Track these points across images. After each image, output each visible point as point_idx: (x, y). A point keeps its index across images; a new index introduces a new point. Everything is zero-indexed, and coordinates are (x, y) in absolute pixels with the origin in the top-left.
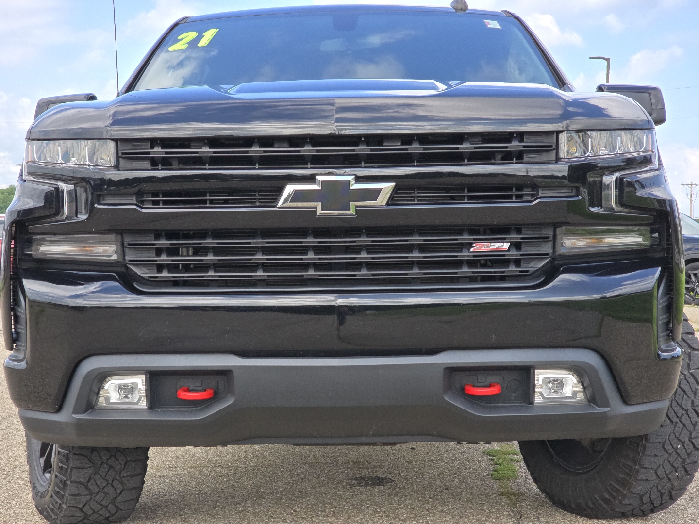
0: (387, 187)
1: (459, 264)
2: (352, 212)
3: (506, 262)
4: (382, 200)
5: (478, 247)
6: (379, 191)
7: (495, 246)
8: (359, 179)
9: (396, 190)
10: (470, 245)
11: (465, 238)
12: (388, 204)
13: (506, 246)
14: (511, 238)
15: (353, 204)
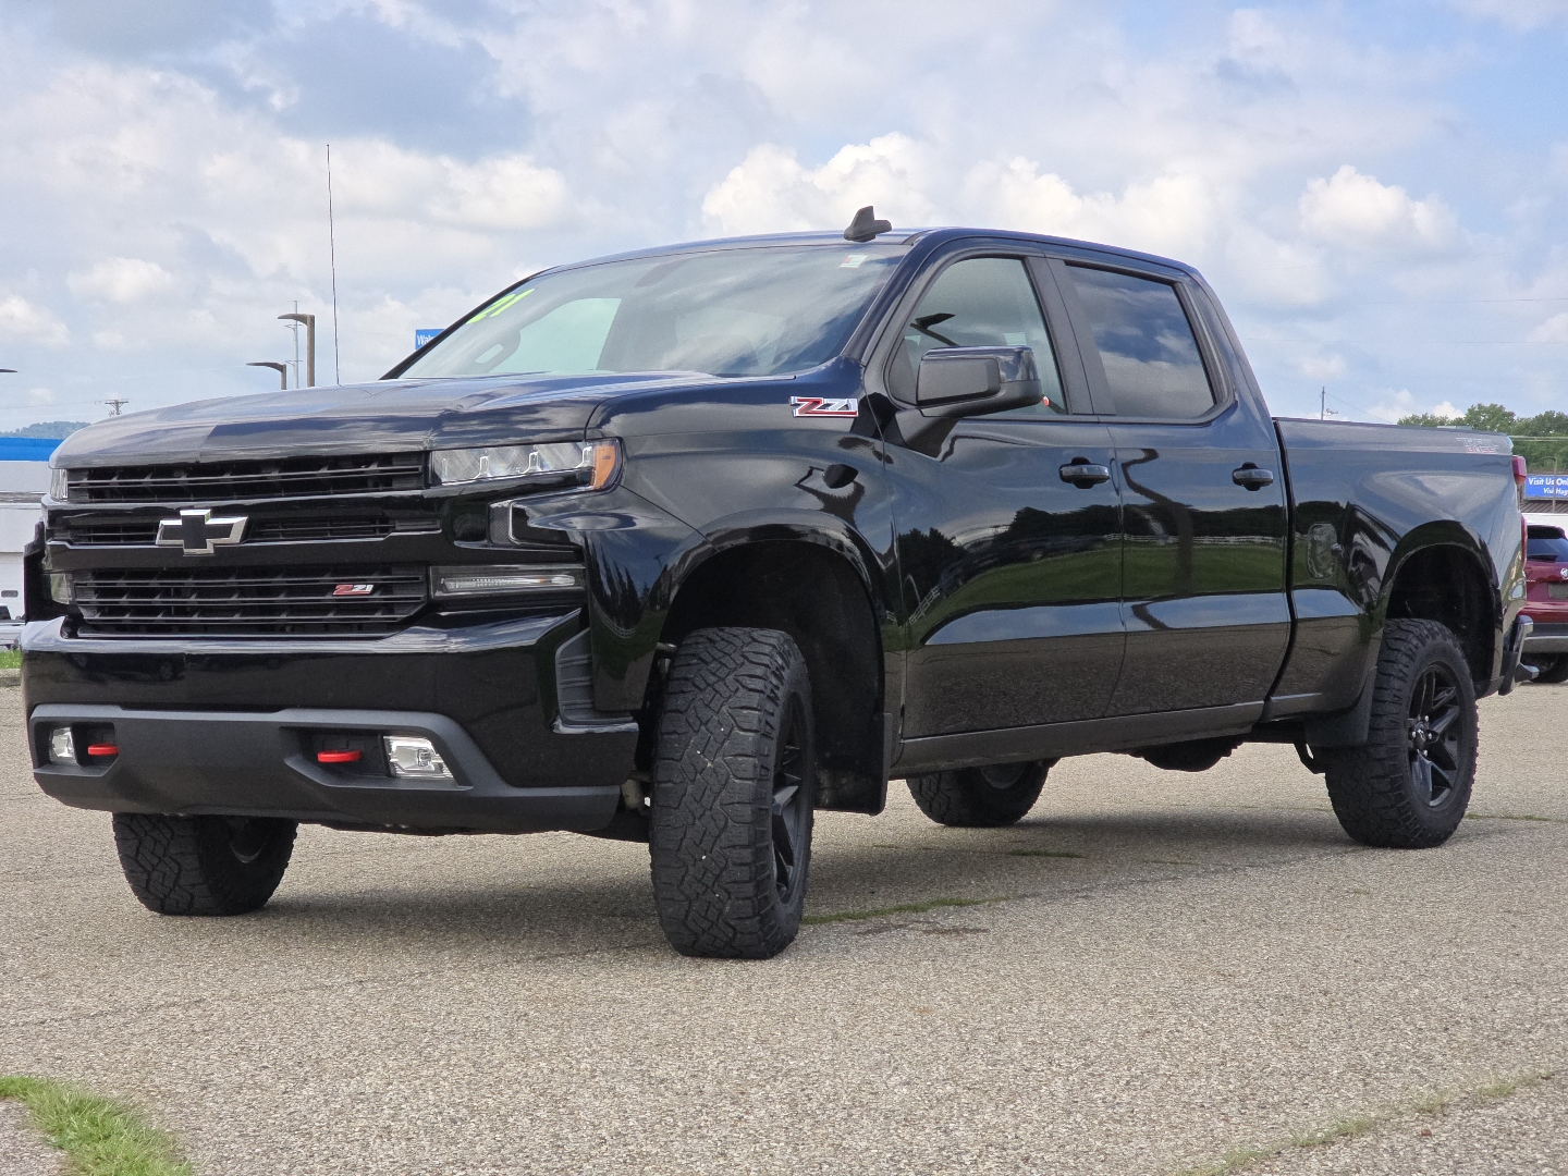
0: (239, 522)
1: (325, 609)
2: (210, 550)
3: (373, 608)
4: (235, 537)
5: (342, 590)
6: (230, 526)
7: (358, 588)
8: (217, 512)
9: (248, 526)
10: (333, 588)
11: (327, 579)
12: (241, 541)
13: (369, 588)
14: (374, 580)
15: (210, 542)
